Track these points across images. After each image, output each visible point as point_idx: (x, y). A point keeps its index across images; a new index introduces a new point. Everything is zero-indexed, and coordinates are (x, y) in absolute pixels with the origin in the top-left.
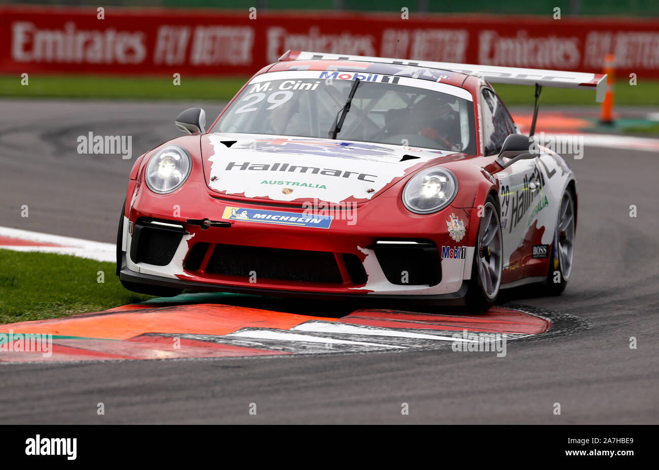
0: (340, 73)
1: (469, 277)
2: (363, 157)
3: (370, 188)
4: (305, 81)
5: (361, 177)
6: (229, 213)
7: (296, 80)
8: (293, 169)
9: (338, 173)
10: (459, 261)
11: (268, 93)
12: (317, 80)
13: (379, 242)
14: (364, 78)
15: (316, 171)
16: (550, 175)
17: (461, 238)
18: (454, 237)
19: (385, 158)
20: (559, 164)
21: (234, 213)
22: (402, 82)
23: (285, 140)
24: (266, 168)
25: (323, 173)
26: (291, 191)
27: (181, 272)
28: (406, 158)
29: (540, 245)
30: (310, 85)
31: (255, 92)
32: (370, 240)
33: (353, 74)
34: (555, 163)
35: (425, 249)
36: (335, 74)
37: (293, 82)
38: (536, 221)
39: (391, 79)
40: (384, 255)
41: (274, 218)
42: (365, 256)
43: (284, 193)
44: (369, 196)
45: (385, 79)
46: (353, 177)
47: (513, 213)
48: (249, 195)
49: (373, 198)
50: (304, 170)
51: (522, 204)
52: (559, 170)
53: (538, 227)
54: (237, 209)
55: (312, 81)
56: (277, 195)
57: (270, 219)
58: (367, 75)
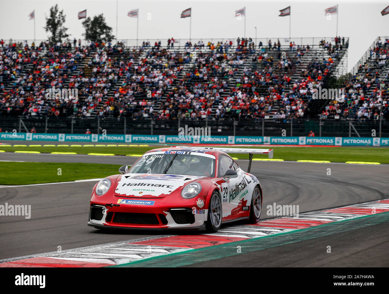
0: (172, 152)
1: (206, 220)
2: (171, 180)
3: (170, 190)
4: (159, 155)
5: (168, 187)
6: (120, 201)
7: (157, 155)
8: (145, 185)
9: (160, 186)
10: (202, 214)
11: (147, 159)
12: (163, 154)
13: (171, 209)
14: (179, 153)
15: (152, 185)
16: (249, 183)
17: (202, 206)
18: (199, 207)
19: (179, 180)
20: (253, 179)
21: (121, 201)
22: (192, 154)
23: (147, 175)
24: (136, 185)
25: (155, 186)
26: (142, 192)
27: (105, 223)
28: (187, 179)
29: (246, 206)
30: (161, 156)
31: (143, 159)
32: (168, 209)
33: (176, 152)
34: (251, 179)
35: (188, 211)
36: (170, 152)
37: (155, 155)
38: (243, 198)
39: (188, 153)
40: (173, 214)
41: (134, 202)
42: (166, 214)
43: (140, 193)
44: (169, 193)
45: (186, 153)
46: (165, 187)
47: (230, 196)
48: (127, 195)
49: (170, 194)
50: (149, 185)
51: (235, 193)
52: (252, 181)
53: (245, 200)
54: (123, 199)
55: (162, 155)
56: (137, 194)
57: (133, 203)
58: (180, 152)
